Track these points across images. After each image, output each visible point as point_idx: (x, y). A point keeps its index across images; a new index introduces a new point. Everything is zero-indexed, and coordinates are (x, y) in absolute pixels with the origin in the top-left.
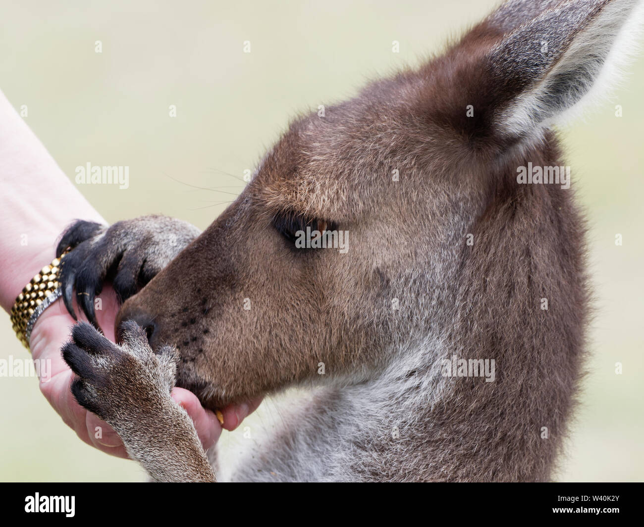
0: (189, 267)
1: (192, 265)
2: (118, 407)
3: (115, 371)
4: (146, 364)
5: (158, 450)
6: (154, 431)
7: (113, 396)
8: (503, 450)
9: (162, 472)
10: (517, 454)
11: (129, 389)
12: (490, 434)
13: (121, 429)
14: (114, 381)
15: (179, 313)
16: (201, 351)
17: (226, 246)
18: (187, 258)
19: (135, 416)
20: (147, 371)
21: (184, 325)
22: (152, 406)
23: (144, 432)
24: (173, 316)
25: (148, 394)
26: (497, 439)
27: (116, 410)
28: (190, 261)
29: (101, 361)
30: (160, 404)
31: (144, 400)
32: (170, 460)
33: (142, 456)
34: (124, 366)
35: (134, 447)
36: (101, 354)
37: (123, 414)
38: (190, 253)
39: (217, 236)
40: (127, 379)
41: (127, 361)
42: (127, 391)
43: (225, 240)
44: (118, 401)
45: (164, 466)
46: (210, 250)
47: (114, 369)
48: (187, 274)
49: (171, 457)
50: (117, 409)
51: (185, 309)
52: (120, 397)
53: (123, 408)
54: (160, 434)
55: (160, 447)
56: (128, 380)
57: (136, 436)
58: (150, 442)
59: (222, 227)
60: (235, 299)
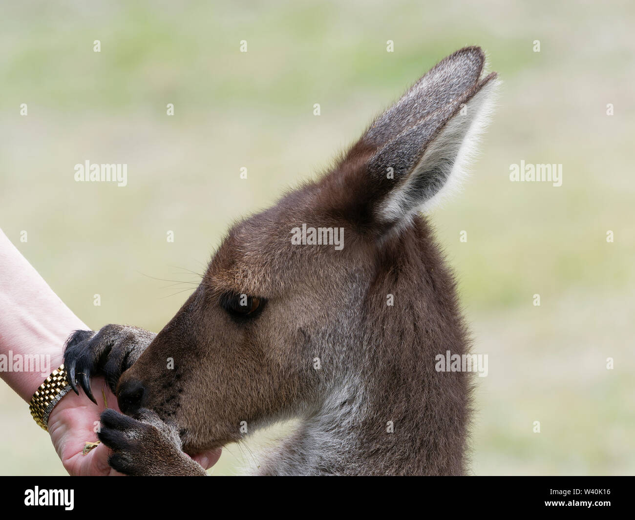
0: (165, 343)
1: (167, 342)
2: (151, 464)
3: (145, 439)
4: (164, 431)
7: (146, 457)
14: (145, 446)
15: (160, 378)
17: (190, 324)
20: (166, 435)
22: (175, 460)
24: (156, 380)
25: (170, 451)
27: (151, 467)
28: (166, 339)
29: (132, 434)
30: (180, 457)
31: (168, 456)
34: (150, 434)
36: (130, 428)
37: (155, 469)
38: (165, 333)
39: (184, 317)
41: (152, 430)
43: (189, 320)
44: (150, 460)
47: (144, 437)
48: (163, 348)
51: (164, 375)
52: (151, 457)
53: (154, 465)
56: (156, 444)
59: (187, 311)
60: (200, 364)
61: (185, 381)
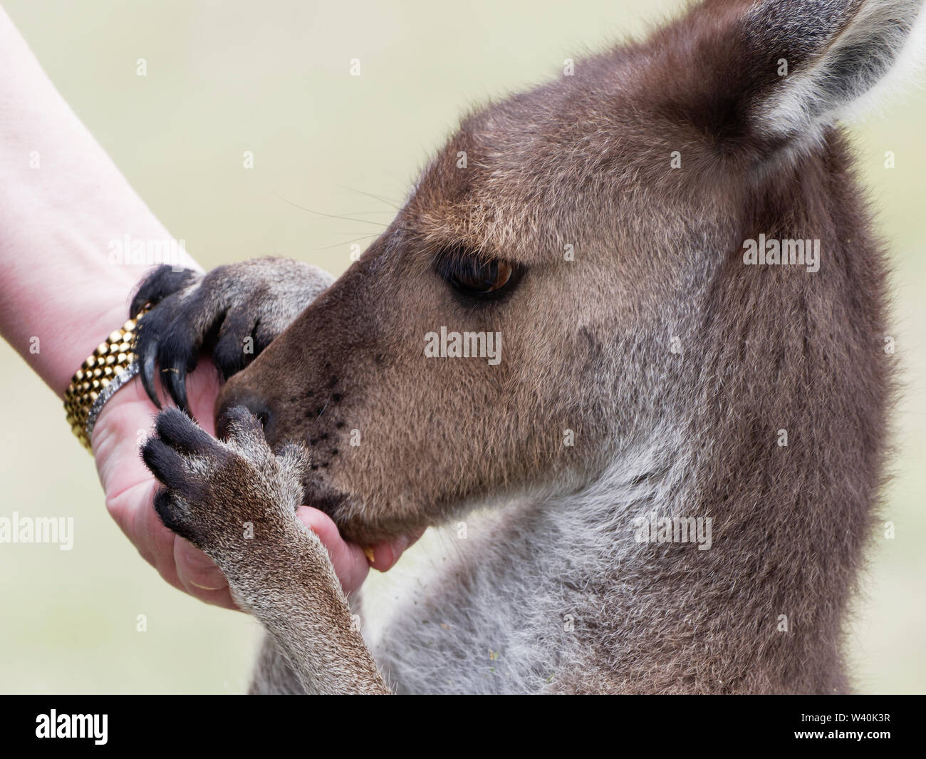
0: (318, 329)
1: (322, 328)
2: (221, 530)
3: (217, 479)
4: (262, 469)
5: (278, 592)
6: (272, 565)
7: (214, 515)
8: (771, 589)
9: (284, 624)
10: (792, 595)
11: (237, 505)
12: (753, 567)
13: (224, 562)
14: (215, 492)
15: (302, 398)
16: (335, 452)
17: (369, 299)
18: (314, 317)
19: (246, 544)
20: (264, 479)
21: (309, 415)
22: (270, 530)
23: (258, 567)
24: (293, 400)
25: (263, 511)
26: (763, 574)
27: (218, 535)
28: (319, 321)
29: (198, 464)
30: (281, 527)
31: (258, 520)
32: (294, 607)
33: (255, 601)
34: (230, 471)
35: (243, 587)
37: (229, 540)
38: (319, 310)
39: (357, 284)
40: (233, 489)
41: (235, 466)
42: (234, 507)
43: (368, 290)
44: (221, 522)
45: (286, 616)
46: (346, 306)
47: (216, 475)
48: (314, 340)
49: (296, 603)
50: (219, 533)
51: (310, 393)
52: (224, 516)
53: (227, 532)
54: (280, 570)
55: (281, 588)
56: (236, 492)
57: (247, 572)
58: (266, 580)
59: (365, 272)
60: (384, 378)
61: (350, 406)
